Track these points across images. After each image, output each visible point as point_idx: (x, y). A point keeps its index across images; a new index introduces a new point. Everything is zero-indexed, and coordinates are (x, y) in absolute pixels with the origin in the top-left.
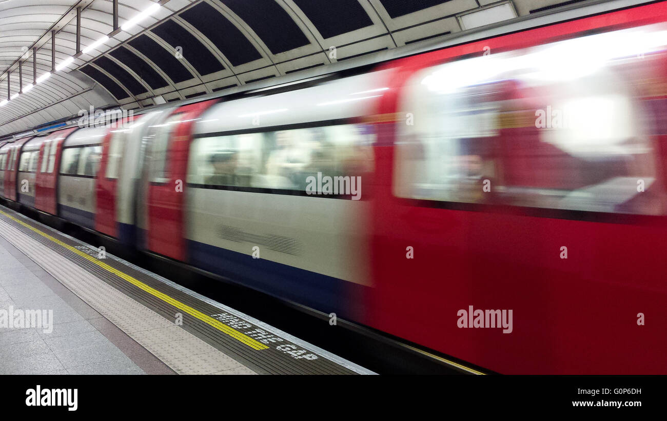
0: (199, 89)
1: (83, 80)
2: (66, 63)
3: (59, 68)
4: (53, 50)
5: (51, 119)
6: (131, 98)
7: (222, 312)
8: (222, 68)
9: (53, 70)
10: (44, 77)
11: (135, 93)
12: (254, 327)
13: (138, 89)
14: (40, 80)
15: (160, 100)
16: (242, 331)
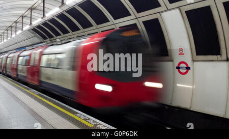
0: (72, 37)
1: (32, 33)
2: (26, 27)
3: (24, 29)
4: (22, 23)
5: (21, 46)
6: (48, 40)
7: (78, 113)
8: (80, 30)
9: (22, 30)
10: (19, 32)
11: (50, 38)
12: (89, 119)
13: (51, 36)
14: (18, 33)
15: (58, 40)
16: (85, 120)
